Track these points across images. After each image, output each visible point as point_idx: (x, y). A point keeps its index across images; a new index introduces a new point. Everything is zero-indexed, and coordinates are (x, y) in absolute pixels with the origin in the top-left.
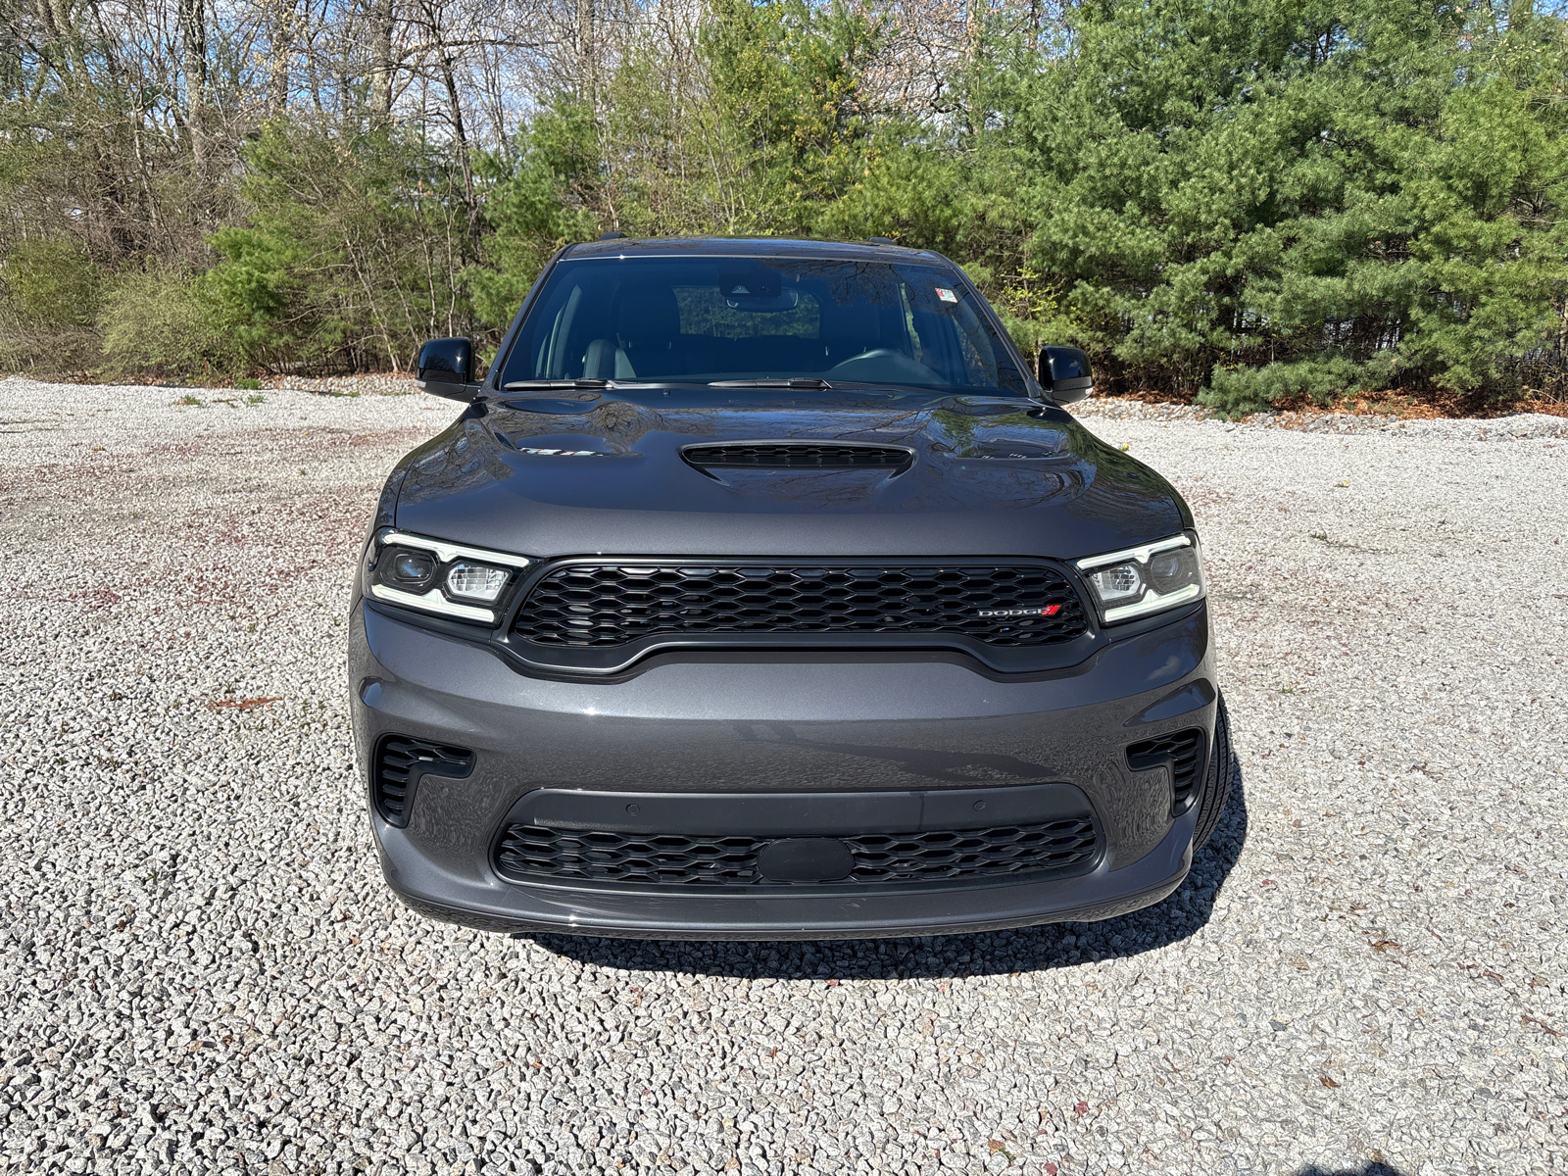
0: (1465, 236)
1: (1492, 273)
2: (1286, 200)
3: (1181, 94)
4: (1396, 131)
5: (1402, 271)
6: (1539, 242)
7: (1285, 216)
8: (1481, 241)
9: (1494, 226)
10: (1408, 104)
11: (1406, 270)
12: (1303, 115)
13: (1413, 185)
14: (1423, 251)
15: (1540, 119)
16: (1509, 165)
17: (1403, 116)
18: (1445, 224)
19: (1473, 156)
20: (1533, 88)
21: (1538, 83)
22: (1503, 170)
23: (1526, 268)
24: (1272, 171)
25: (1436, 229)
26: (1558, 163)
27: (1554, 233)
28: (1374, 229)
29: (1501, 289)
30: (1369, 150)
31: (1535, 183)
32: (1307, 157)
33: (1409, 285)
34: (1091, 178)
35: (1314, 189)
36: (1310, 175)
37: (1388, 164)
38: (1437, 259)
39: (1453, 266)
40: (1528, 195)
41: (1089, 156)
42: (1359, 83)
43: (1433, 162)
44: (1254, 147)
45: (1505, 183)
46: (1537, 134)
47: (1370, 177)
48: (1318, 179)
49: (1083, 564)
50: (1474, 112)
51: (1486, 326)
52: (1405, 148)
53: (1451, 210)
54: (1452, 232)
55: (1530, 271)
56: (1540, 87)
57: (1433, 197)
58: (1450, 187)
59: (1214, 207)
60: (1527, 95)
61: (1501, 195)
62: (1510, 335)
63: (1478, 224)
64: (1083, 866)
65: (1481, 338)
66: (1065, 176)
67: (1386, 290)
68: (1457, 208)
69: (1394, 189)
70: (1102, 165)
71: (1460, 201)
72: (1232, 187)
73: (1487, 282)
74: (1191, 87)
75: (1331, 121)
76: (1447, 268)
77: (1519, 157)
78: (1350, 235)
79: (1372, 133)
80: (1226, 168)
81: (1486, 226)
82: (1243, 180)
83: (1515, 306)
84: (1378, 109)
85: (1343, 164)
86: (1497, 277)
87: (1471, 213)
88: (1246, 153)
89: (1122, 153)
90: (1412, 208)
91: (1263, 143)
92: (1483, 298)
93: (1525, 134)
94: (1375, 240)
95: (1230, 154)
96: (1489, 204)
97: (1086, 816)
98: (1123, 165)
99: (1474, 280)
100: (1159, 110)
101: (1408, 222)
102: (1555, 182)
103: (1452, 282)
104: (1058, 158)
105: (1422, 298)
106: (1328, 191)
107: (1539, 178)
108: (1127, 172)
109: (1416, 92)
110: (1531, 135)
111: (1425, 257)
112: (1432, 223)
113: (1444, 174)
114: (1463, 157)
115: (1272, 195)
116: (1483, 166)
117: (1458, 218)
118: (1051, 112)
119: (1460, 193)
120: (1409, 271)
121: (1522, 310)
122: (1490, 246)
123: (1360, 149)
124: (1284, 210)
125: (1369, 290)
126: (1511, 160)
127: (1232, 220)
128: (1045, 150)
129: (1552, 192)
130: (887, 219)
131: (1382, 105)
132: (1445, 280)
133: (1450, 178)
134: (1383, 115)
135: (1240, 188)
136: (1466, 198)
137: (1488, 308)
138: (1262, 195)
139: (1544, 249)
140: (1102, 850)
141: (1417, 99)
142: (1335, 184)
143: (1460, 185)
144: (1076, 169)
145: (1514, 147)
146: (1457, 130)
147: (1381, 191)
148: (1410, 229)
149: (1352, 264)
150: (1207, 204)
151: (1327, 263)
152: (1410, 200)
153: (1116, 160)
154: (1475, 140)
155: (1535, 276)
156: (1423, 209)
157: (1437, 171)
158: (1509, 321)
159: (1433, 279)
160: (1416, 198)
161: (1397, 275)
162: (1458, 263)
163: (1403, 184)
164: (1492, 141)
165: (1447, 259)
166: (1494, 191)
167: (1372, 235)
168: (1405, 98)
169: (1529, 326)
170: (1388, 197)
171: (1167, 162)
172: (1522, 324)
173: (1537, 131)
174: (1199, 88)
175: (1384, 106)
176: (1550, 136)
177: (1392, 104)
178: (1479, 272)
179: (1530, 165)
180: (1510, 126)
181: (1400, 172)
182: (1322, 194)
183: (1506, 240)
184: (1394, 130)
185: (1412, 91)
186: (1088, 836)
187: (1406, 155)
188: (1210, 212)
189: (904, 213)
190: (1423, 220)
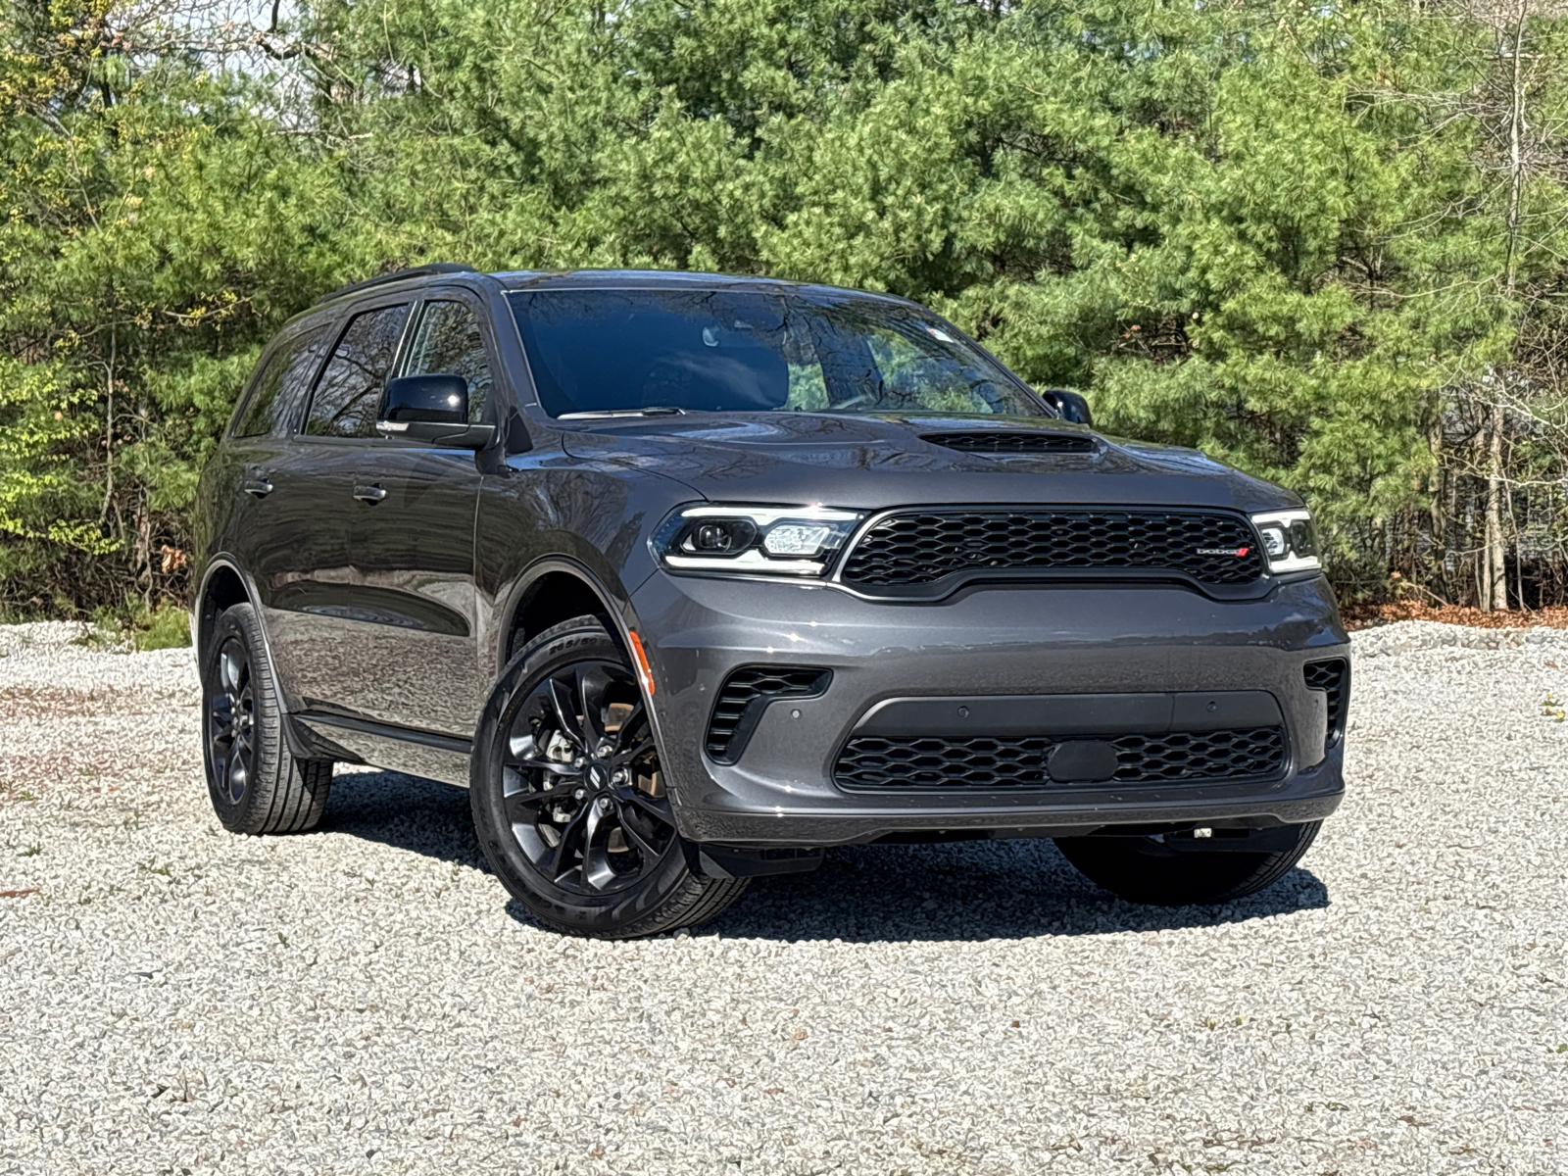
0: (1276, 318)
1: (1325, 380)
2: (973, 250)
3: (768, 55)
4: (1141, 141)
5: (1182, 377)
6: (1388, 328)
7: (971, 279)
8: (1301, 326)
9: (1319, 301)
10: (1158, 94)
11: (1190, 375)
12: (984, 105)
13: (1183, 230)
14: (1210, 341)
15: (1366, 126)
16: (1331, 200)
17: (1148, 112)
18: (1241, 296)
19: (1274, 186)
20: (1348, 76)
21: (1354, 69)
22: (1323, 209)
23: (1376, 372)
24: (947, 197)
25: (1229, 305)
26: (1401, 199)
27: (1408, 313)
28: (1125, 305)
29: (1342, 406)
30: (1103, 169)
31: (1369, 231)
32: (996, 177)
33: (1195, 401)
34: (619, 200)
35: (1016, 232)
36: (1009, 211)
37: (1132, 193)
38: (1236, 355)
39: (1260, 368)
40: (1359, 251)
41: (620, 159)
42: (1070, 54)
43: (1209, 193)
44: (915, 156)
45: (1327, 229)
46: (1366, 151)
47: (1105, 218)
48: (1022, 214)
49: (1257, 519)
50: (1263, 112)
51: (1326, 469)
52: (1160, 169)
53: (1249, 274)
54: (1254, 311)
55: (1382, 375)
56: (1359, 74)
57: (1217, 252)
58: (1242, 236)
59: (852, 260)
60: (1340, 85)
61: (1322, 251)
62: (1364, 485)
63: (1294, 297)
64: (1276, 773)
65: (1321, 491)
66: (565, 196)
67: (1159, 409)
68: (1260, 269)
69: (1149, 236)
70: (646, 177)
71: (1261, 259)
72: (886, 224)
73: (1319, 397)
74: (783, 43)
75: (1031, 116)
76: (1253, 371)
77: (1343, 189)
78: (1087, 315)
79: (1106, 142)
80: (866, 189)
81: (1307, 301)
82: (904, 215)
83: (1368, 435)
84: (1106, 100)
85: (1058, 193)
86: (1333, 385)
87: (1281, 280)
88: (901, 167)
89: (682, 158)
90: (1184, 270)
91: (930, 151)
92: (1316, 423)
93: (1347, 151)
94: (1129, 323)
95: (873, 166)
96: (1305, 265)
97: (1277, 728)
98: (684, 180)
99: (1298, 392)
100: (730, 83)
101: (1177, 294)
102: (1398, 230)
103: (1262, 395)
104: (554, 159)
105: (1218, 424)
106: (1039, 238)
107: (1375, 223)
108: (692, 192)
109: (1167, 75)
110: (1357, 154)
111: (1215, 354)
112: (1221, 295)
113: (1232, 213)
114: (1259, 187)
115: (948, 242)
116: (1291, 202)
117: (1260, 287)
118: (530, 74)
119: (1259, 246)
120: (1192, 375)
121: (1380, 441)
122: (1316, 335)
123: (1087, 168)
124: (968, 268)
125: (1132, 410)
126: (1331, 192)
127: (888, 283)
128: (528, 149)
129: (1396, 246)
130: (212, 268)
131: (1113, 94)
132: (1252, 393)
133: (1240, 220)
134: (1116, 110)
135: (899, 228)
136: (1268, 254)
137: (1326, 439)
138: (936, 241)
139: (1399, 340)
140: (1288, 757)
141: (1168, 86)
142: (1049, 226)
143: (1258, 232)
144: (589, 183)
145: (1333, 172)
146: (1245, 142)
147: (1131, 238)
148: (1185, 305)
149: (1101, 363)
150: (843, 255)
151: (1053, 363)
152: (1180, 257)
153: (671, 169)
154: (1273, 160)
155: (1391, 384)
156: (1204, 271)
157: (1218, 208)
158: (1362, 461)
159: (1233, 390)
160: (1190, 252)
161: (1173, 383)
162: (1269, 364)
163: (1165, 229)
164: (1301, 161)
165: (1251, 357)
166: (1312, 244)
167: (1123, 315)
168: (1151, 84)
169: (1391, 468)
170: (1141, 251)
171: (759, 174)
172: (1381, 466)
173: (1366, 146)
174: (798, 47)
175: (1119, 96)
176: (1385, 155)
177: (1128, 93)
178: (1303, 378)
179: (1360, 202)
180: (1321, 137)
181: (1155, 208)
182: (1030, 243)
183: (1338, 325)
184: (1139, 139)
185: (1162, 72)
186: (1277, 749)
187: (1166, 180)
188: (846, 268)
189: (248, 257)
190: (1206, 290)
